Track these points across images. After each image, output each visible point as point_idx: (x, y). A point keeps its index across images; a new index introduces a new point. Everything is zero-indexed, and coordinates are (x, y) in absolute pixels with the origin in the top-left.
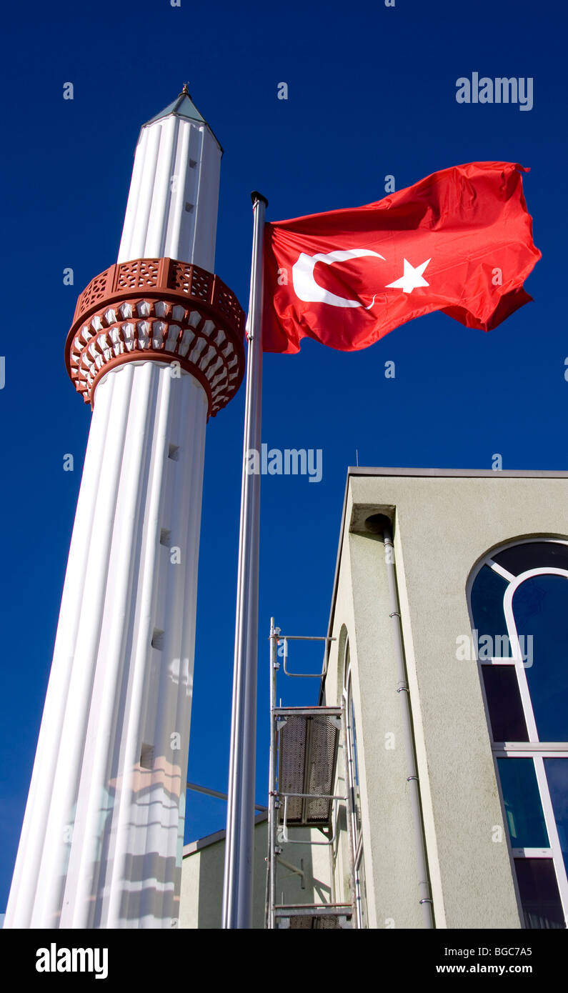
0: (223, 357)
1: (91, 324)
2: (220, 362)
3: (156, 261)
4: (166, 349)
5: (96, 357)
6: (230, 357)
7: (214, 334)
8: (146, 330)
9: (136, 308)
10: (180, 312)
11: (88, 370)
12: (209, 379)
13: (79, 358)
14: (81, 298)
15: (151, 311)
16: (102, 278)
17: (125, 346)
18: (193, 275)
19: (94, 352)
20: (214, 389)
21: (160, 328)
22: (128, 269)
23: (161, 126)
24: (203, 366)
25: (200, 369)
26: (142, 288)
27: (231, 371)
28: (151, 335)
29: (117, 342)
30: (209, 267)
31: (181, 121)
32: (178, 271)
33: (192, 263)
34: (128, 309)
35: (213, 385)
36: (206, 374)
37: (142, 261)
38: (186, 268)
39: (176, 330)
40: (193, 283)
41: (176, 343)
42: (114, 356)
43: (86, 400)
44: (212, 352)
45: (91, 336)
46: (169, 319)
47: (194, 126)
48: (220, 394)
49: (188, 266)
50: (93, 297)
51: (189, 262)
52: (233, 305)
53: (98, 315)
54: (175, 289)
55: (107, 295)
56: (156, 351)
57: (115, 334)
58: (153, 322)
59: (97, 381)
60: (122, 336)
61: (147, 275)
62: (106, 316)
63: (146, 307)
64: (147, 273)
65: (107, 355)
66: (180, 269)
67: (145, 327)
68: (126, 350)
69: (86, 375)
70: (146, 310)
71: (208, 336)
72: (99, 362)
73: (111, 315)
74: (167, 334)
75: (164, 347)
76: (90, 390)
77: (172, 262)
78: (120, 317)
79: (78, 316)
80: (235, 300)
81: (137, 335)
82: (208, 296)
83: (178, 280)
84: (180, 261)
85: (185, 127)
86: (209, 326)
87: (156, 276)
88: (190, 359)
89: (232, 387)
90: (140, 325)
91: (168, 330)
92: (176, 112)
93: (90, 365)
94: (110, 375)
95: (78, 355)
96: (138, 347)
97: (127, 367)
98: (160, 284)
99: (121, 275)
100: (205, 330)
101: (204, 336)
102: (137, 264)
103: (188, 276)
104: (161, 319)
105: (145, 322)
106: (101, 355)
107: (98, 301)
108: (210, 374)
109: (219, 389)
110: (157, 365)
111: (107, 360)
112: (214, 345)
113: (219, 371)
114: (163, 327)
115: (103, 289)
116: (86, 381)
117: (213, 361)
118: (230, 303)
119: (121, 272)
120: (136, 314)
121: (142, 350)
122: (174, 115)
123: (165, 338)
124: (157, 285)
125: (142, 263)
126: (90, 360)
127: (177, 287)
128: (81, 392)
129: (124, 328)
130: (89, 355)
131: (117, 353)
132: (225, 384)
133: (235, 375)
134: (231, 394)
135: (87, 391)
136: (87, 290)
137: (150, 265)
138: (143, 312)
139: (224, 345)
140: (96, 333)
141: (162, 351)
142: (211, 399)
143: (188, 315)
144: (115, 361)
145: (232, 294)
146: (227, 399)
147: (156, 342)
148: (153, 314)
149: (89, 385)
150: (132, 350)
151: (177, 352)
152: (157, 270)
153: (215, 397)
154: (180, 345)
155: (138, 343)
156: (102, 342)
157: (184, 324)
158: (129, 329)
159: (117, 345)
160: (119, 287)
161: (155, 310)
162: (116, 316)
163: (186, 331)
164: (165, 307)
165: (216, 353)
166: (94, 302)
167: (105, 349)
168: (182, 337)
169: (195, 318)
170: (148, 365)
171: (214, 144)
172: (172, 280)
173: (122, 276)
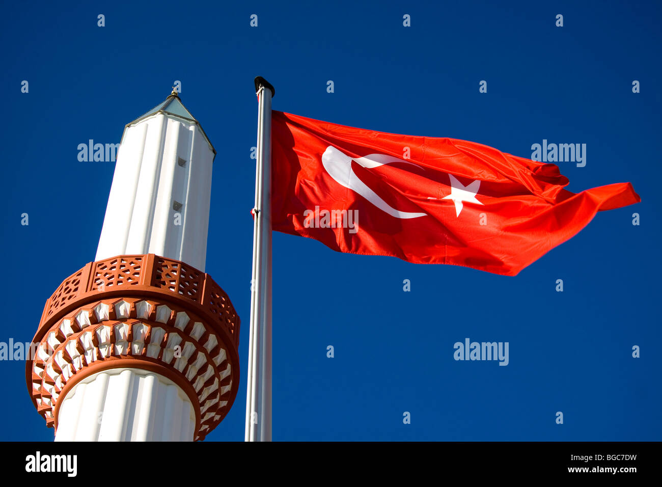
0: (213, 365)
1: (60, 329)
2: (210, 371)
3: (138, 258)
4: (148, 355)
5: (64, 366)
6: (223, 366)
7: (204, 338)
8: (124, 334)
9: (114, 308)
10: (165, 313)
11: (53, 384)
12: (197, 391)
13: (42, 370)
14: (50, 301)
15: (132, 312)
16: (75, 278)
17: (99, 353)
18: (182, 273)
19: (61, 362)
20: (203, 404)
21: (142, 331)
22: (106, 267)
23: (147, 125)
24: (191, 375)
25: (187, 380)
26: (121, 287)
27: (223, 383)
28: (131, 339)
29: (91, 348)
30: (199, 264)
31: (169, 119)
32: (163, 269)
33: (180, 260)
34: (104, 310)
35: (202, 398)
36: (194, 385)
37: (123, 258)
38: (173, 265)
39: (160, 333)
40: (181, 282)
41: (160, 348)
42: (85, 364)
43: (48, 421)
44: (201, 359)
45: (59, 343)
46: (152, 320)
47: (184, 125)
48: (210, 410)
49: (176, 263)
50: (63, 299)
51: (176, 259)
52: (226, 308)
53: (69, 318)
54: (160, 287)
55: (80, 295)
56: (136, 357)
57: (87, 339)
58: (133, 324)
59: (63, 395)
60: (96, 342)
61: (128, 273)
62: (78, 319)
63: (125, 307)
64: (128, 270)
65: (77, 363)
66: (166, 266)
67: (124, 330)
68: (100, 358)
69: (51, 390)
70: (125, 311)
71: (197, 340)
72: (67, 373)
73: (84, 317)
74: (149, 337)
75: (145, 353)
76: (54, 408)
77: (157, 259)
78: (94, 320)
79: (45, 319)
80: (228, 302)
81: (114, 339)
82: (197, 297)
83: (164, 278)
84: (166, 257)
85: (174, 126)
86: (199, 329)
87: (138, 273)
88: (175, 367)
89: (224, 403)
90: (117, 328)
91: (150, 332)
92: (164, 111)
93: (56, 378)
94: (80, 387)
95: (43, 367)
96: (114, 354)
97: (101, 376)
98: (143, 281)
99: (97, 273)
100: (194, 334)
101: (192, 340)
102: (116, 261)
103: (175, 273)
104: (143, 321)
105: (124, 324)
106: (69, 365)
107: (68, 303)
108: (198, 385)
109: (209, 404)
110: (136, 374)
111: (77, 369)
112: (204, 351)
113: (209, 382)
114: (145, 329)
115: (76, 290)
116: (50, 397)
117: (203, 370)
118: (223, 306)
119: (98, 270)
120: (114, 315)
121: (119, 357)
122: (162, 113)
123: (147, 342)
124: (139, 283)
125: (122, 260)
126: (56, 371)
127: (162, 285)
128: (43, 413)
129: (98, 332)
130: (55, 365)
131: (89, 361)
132: (216, 398)
133: (227, 388)
134: (223, 412)
135: (50, 410)
136: (57, 293)
137: (132, 263)
138: (122, 313)
139: (215, 352)
140: (65, 339)
141: (143, 356)
142: (199, 416)
143: (175, 316)
144: (86, 370)
145: (226, 296)
146: (217, 417)
147: (136, 347)
148: (133, 314)
149: (54, 401)
150: (108, 357)
151: (161, 359)
152: (139, 267)
153: (204, 414)
154: (165, 350)
155: (114, 348)
156: (72, 349)
157: (170, 326)
158: (105, 333)
159: (89, 352)
160: (94, 286)
161: (136, 309)
162: (90, 318)
163: (172, 334)
164: (148, 307)
165: (205, 361)
166: (64, 303)
167: (75, 357)
168: (167, 341)
169: (183, 319)
170: (126, 374)
171: (206, 144)
172: (156, 279)
173: (98, 275)
